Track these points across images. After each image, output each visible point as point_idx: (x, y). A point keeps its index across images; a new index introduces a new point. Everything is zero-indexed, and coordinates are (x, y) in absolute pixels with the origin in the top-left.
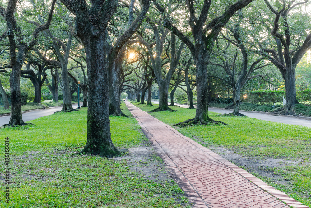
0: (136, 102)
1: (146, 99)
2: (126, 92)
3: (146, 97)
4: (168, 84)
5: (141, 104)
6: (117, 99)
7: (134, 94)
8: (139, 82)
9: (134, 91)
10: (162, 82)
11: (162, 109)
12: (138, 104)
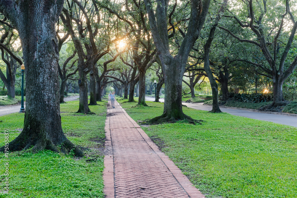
0: (122, 99)
1: (136, 94)
2: (112, 86)
3: (136, 92)
4: (183, 65)
5: (129, 102)
6: (49, 99)
7: (120, 89)
8: (126, 72)
9: (121, 85)
10: (170, 62)
11: (172, 118)
12: (125, 102)
